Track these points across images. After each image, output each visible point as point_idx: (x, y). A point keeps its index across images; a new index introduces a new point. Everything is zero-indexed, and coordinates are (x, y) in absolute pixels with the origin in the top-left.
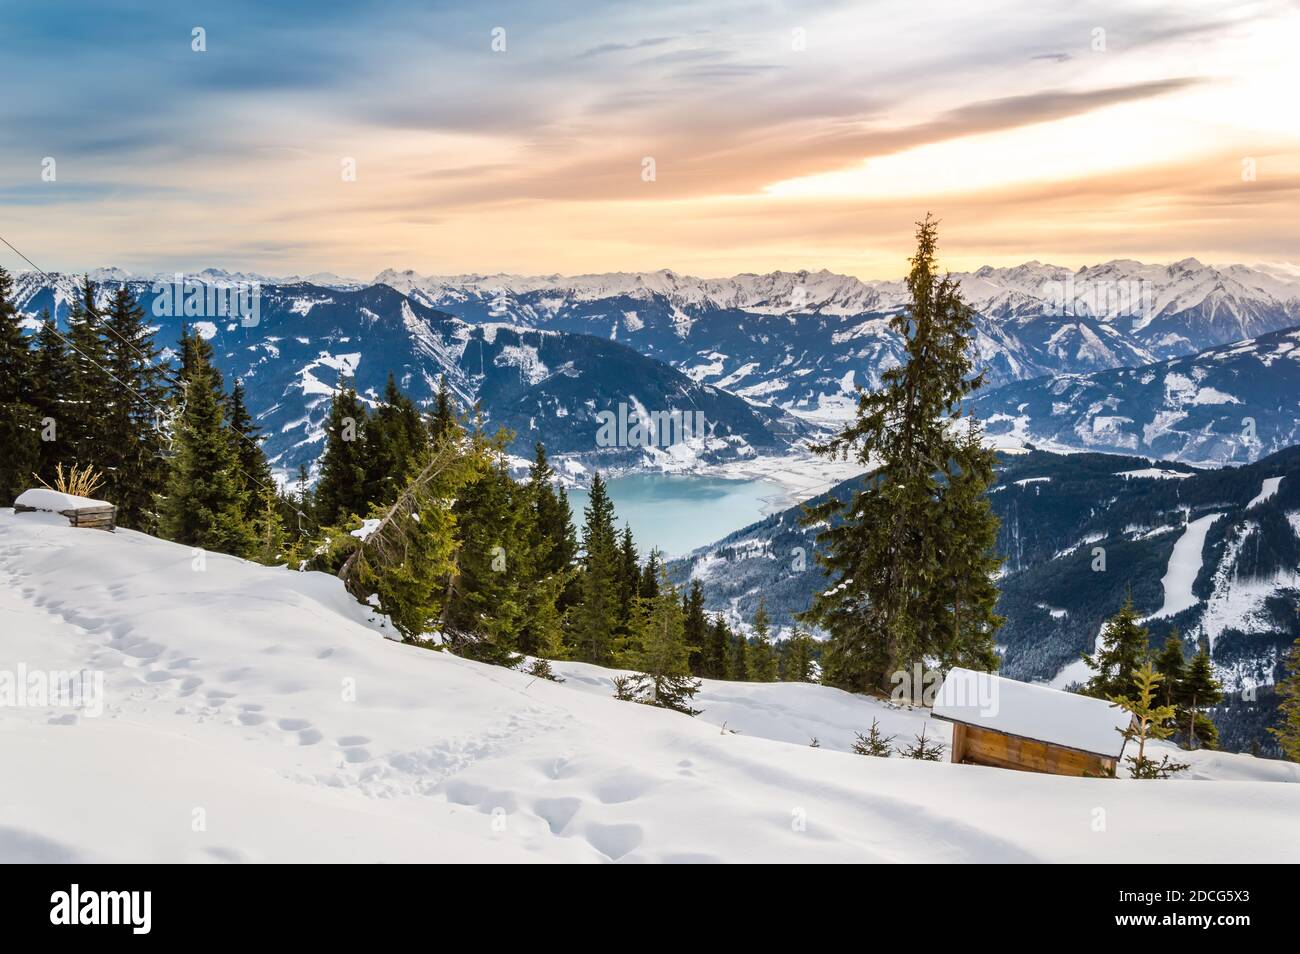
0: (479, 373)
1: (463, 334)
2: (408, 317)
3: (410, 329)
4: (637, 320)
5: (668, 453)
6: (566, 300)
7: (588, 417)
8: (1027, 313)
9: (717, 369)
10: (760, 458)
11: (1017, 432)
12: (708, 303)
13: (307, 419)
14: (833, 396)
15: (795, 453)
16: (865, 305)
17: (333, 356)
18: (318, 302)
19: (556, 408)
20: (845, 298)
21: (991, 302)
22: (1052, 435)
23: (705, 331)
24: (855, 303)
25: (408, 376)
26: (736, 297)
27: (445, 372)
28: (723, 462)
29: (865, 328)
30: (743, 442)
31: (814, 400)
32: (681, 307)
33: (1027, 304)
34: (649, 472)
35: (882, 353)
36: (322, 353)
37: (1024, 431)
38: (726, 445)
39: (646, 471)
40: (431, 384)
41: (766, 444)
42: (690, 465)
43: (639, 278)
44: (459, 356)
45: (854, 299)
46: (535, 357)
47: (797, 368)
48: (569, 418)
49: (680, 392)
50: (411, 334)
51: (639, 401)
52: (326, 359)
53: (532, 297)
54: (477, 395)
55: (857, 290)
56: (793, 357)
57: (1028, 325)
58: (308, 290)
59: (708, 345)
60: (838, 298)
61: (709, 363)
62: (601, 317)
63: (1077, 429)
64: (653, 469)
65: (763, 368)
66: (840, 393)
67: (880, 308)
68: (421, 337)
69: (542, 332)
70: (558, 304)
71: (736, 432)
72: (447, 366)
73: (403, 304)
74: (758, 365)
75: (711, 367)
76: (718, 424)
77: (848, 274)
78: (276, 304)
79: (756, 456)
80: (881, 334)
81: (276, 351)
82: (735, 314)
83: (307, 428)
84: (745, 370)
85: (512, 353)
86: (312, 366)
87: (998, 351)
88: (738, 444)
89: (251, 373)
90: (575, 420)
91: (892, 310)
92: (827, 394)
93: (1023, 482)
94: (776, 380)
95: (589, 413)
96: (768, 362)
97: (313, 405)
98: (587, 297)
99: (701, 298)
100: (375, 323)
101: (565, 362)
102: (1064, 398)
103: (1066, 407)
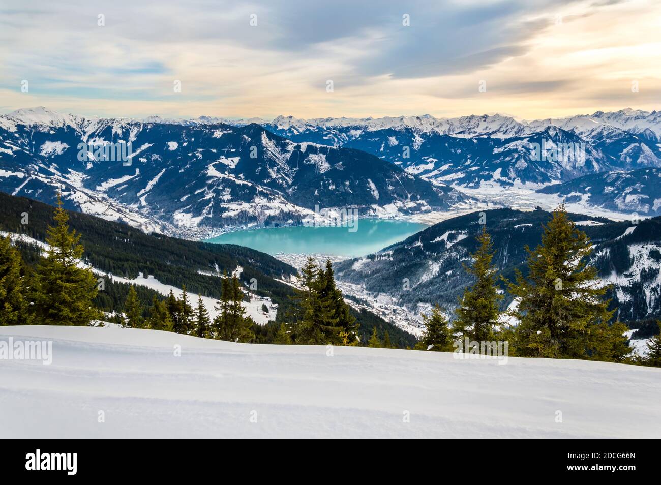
0: (296, 168)
1: (291, 148)
2: (264, 139)
3: (264, 145)
4: (395, 141)
5: (384, 208)
6: (363, 131)
7: (345, 190)
8: (611, 137)
9: (431, 166)
10: (433, 212)
11: (583, 202)
12: (433, 132)
13: (206, 188)
14: (488, 181)
15: (453, 210)
16: (516, 133)
17: (227, 158)
18: (225, 132)
19: (330, 185)
20: (505, 129)
21: (593, 131)
22: (601, 204)
23: (429, 147)
24: (510, 132)
25: (260, 168)
26: (449, 129)
27: (279, 167)
28: (412, 214)
29: (512, 145)
30: (425, 204)
31: (478, 183)
32: (419, 134)
33: (612, 132)
34: (372, 218)
35: (518, 159)
36: (221, 157)
37: (586, 201)
38: (415, 205)
39: (370, 217)
40: (271, 172)
41: (438, 205)
42: (394, 215)
43: (402, 119)
44: (287, 159)
45: (510, 130)
46: (325, 159)
47: (472, 167)
48: (335, 190)
49: (395, 178)
50: (265, 147)
51: (373, 182)
52: (223, 160)
53: (346, 130)
54: (294, 177)
55: (513, 125)
56: (471, 161)
57: (611, 144)
58: (223, 126)
59: (428, 155)
60: (502, 129)
61: (427, 163)
62: (377, 139)
63: (616, 201)
64: (374, 216)
65: (454, 166)
66: (492, 180)
67: (524, 134)
68: (270, 149)
69: (329, 147)
70: (359, 132)
71: (422, 199)
72: (280, 164)
73: (262, 133)
74: (452, 164)
75: (427, 166)
76: (413, 194)
77: (509, 117)
78: (206, 133)
79: (431, 211)
80: (520, 148)
81: (200, 155)
82: (446, 138)
83: (206, 192)
84: (445, 167)
85: (313, 157)
86: (214, 163)
87: (587, 158)
88: (422, 205)
89: (188, 166)
90: (338, 191)
91: (529, 136)
92: (485, 180)
93: (517, 226)
94: (459, 172)
95: (346, 188)
96: (457, 162)
97: (210, 182)
98: (374, 129)
99: (430, 130)
100: (249, 142)
101: (339, 162)
102: (612, 184)
103: (612, 189)
